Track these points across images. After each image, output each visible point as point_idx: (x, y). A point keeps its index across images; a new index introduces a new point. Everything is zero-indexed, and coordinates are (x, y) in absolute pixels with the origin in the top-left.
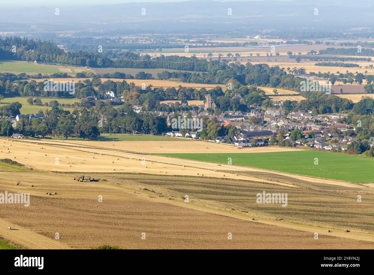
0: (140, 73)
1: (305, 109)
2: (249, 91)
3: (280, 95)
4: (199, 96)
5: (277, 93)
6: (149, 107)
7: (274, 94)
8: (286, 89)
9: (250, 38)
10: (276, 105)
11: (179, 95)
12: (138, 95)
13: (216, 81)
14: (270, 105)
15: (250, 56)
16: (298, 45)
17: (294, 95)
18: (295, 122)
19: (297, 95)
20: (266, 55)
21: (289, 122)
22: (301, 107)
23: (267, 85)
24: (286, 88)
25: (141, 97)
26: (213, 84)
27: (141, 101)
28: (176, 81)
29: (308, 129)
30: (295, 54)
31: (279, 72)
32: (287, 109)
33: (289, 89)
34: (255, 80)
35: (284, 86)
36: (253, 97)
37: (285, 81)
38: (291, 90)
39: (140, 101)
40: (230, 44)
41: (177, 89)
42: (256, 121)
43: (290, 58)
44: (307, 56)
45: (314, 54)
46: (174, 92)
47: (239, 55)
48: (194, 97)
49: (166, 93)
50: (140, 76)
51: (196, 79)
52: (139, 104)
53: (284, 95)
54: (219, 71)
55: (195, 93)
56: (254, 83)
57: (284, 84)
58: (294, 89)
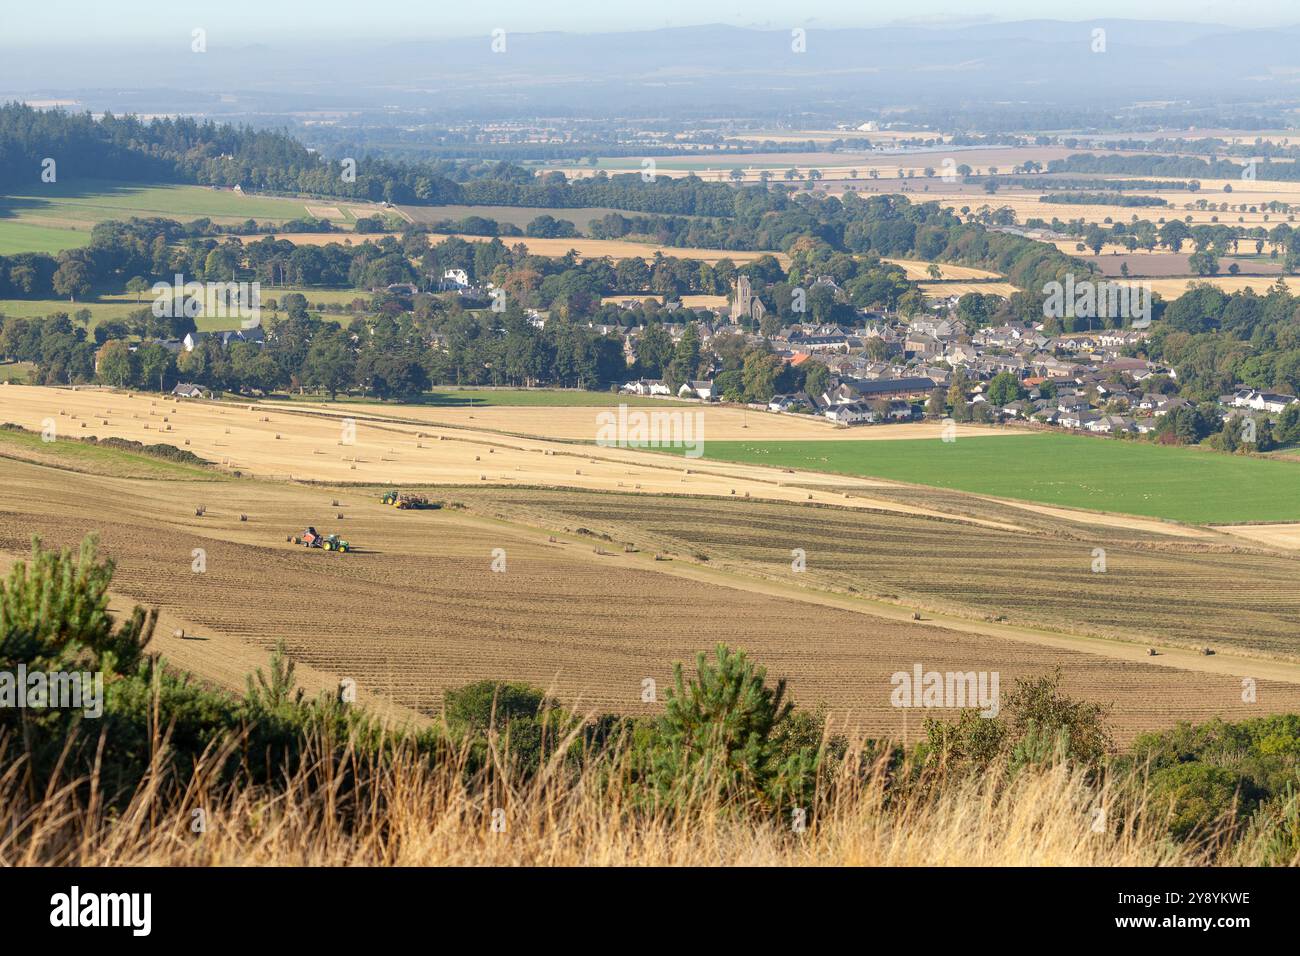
0: (541, 218)
1: (1025, 319)
2: (859, 270)
3: (948, 281)
4: (712, 281)
5: (939, 275)
6: (571, 312)
7: (929, 276)
8: (963, 264)
9: (848, 129)
10: (937, 307)
11: (657, 278)
12: (536, 278)
13: (761, 244)
14: (920, 306)
15: (849, 176)
16: (987, 147)
17: (989, 281)
18: (996, 353)
19: (997, 281)
20: (896, 176)
21: (978, 355)
22: (1011, 312)
23: (908, 254)
24: (963, 262)
25: (546, 284)
26: (750, 250)
27: (547, 295)
28: (644, 242)
29: (1038, 373)
30: (978, 172)
31: (939, 219)
32: (972, 317)
33: (971, 265)
34: (872, 239)
35: (956, 256)
36: (870, 286)
37: (960, 242)
38: (977, 268)
39: (542, 296)
40: (793, 144)
41: (650, 263)
42: (883, 350)
43: (966, 182)
44: (1017, 177)
45: (1033, 171)
46: (641, 270)
47: (819, 175)
48: (698, 286)
49: (618, 274)
50: (540, 227)
51: (702, 237)
52: (540, 306)
53: (960, 281)
54: (768, 214)
55: (702, 274)
56: (869, 248)
57: (957, 251)
58: (988, 264)
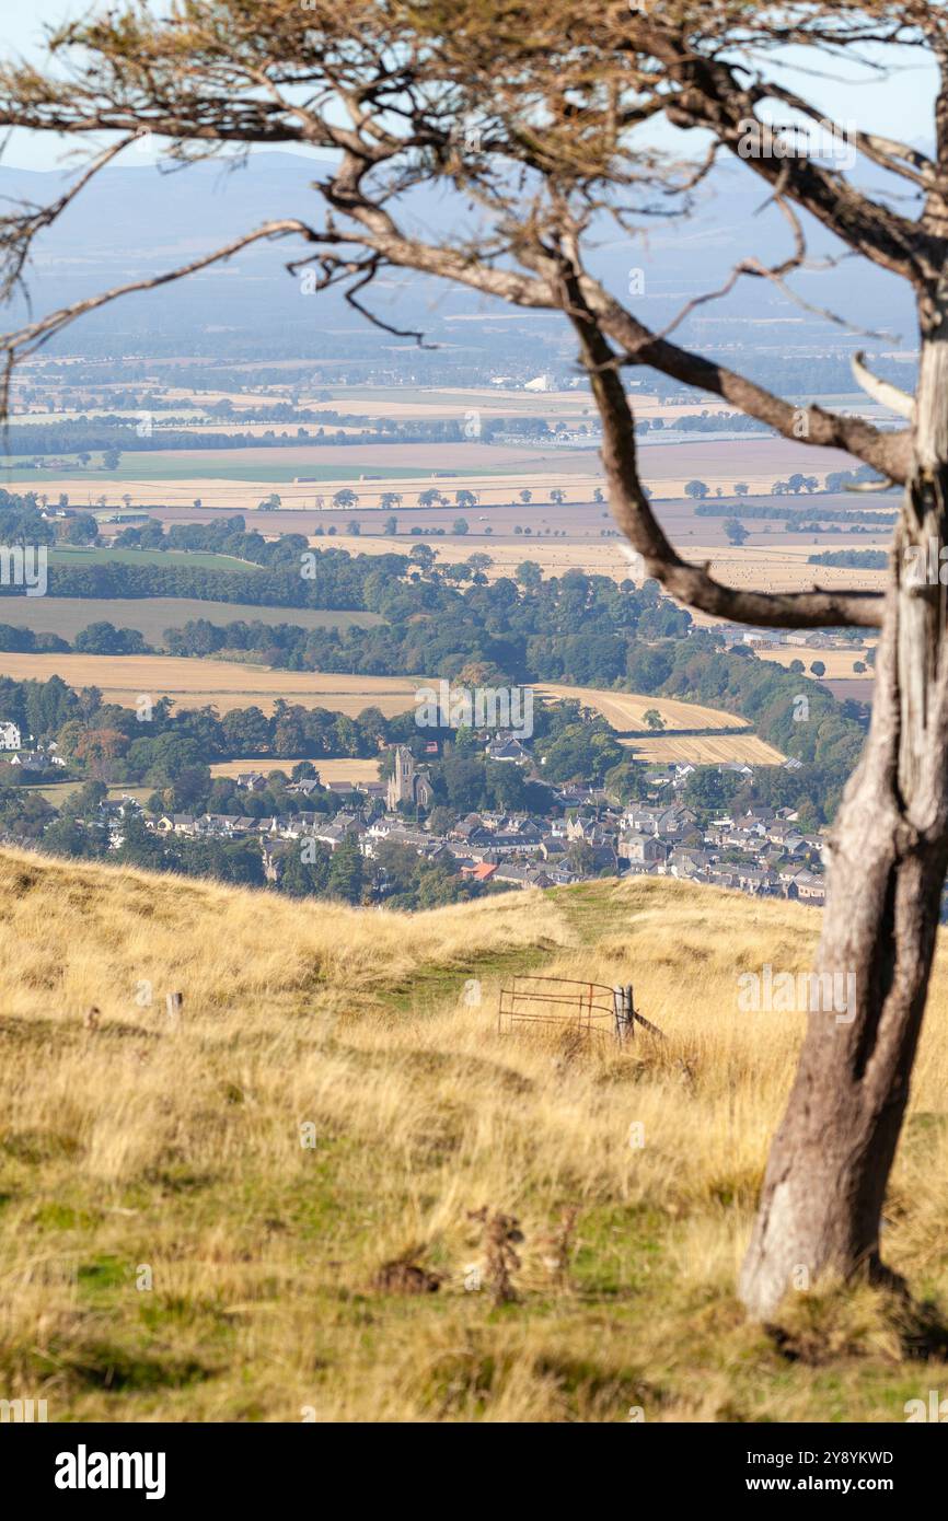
0: (95, 626)
1: (774, 804)
2: (552, 723)
3: (673, 733)
4: (354, 739)
5: (661, 725)
6: (177, 796)
7: (646, 726)
8: (692, 701)
9: (508, 386)
10: (658, 782)
11: (279, 736)
12: (121, 741)
13: (409, 666)
14: (637, 786)
15: (519, 500)
16: (732, 435)
17: (729, 731)
18: (735, 861)
19: (741, 731)
20: (592, 498)
21: (712, 863)
22: (755, 791)
23: (617, 682)
24: (694, 697)
25: (134, 751)
26: (394, 674)
27: (136, 765)
28: (243, 661)
29: (785, 891)
30: (719, 491)
31: (660, 615)
32: (703, 802)
33: (703, 703)
34: (565, 658)
35: (684, 688)
36: (570, 753)
37: (690, 668)
38: (712, 707)
39: (130, 766)
40: (424, 425)
41: (269, 713)
42: (591, 858)
43: (701, 512)
44: (777, 504)
45: (803, 490)
46: (258, 725)
47: (470, 498)
48: (336, 744)
49: (226, 730)
50: (95, 640)
51: (326, 657)
52: (128, 780)
53: (688, 733)
54: (418, 617)
55: (340, 730)
56: (561, 673)
57: (685, 681)
58: (728, 701)
